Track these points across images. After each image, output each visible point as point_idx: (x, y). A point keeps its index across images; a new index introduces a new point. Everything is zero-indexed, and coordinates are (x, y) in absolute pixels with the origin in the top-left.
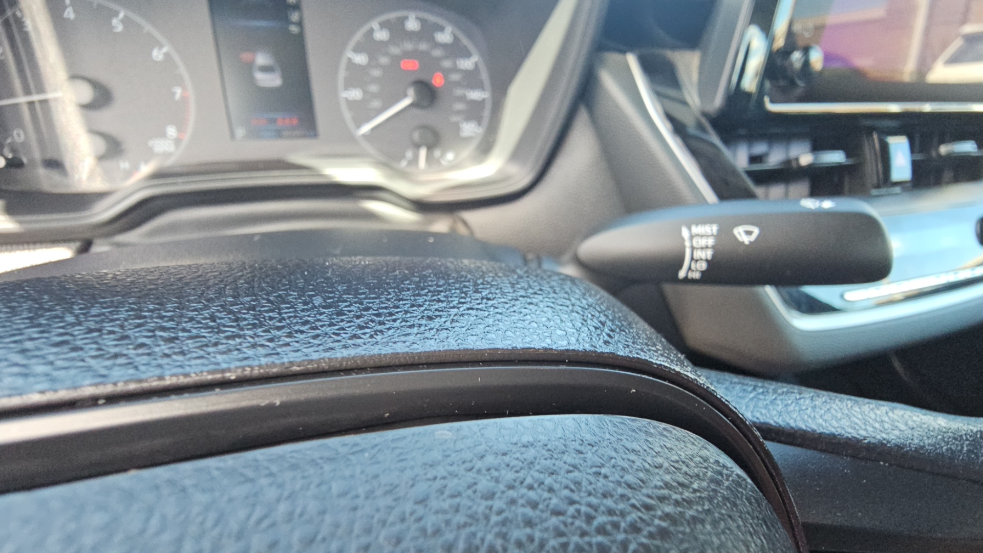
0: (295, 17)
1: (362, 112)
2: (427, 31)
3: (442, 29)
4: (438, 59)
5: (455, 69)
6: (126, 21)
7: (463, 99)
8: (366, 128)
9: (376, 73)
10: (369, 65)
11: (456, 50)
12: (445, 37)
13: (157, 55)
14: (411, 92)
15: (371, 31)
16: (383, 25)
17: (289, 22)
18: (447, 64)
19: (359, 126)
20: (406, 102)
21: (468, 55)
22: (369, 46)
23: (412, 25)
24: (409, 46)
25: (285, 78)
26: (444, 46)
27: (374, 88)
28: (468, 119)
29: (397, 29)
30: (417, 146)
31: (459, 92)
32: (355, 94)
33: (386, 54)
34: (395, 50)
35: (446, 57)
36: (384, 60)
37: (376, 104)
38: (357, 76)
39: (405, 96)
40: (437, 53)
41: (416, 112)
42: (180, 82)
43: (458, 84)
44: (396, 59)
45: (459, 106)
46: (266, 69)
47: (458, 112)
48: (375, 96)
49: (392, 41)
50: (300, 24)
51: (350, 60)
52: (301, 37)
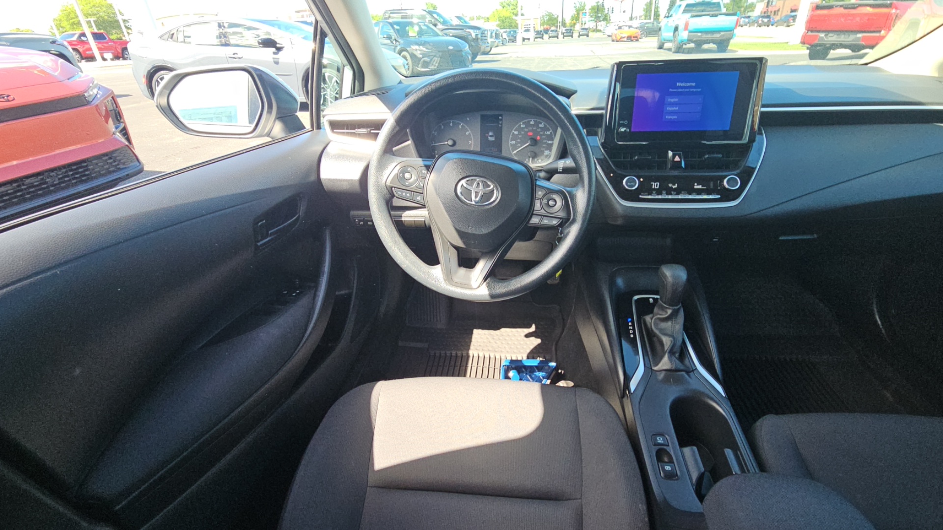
0: (500, 122)
1: (514, 147)
2: (537, 124)
3: (541, 123)
4: (539, 132)
5: (544, 135)
6: (462, 126)
7: (546, 143)
8: (515, 152)
9: (520, 136)
10: (518, 134)
11: (545, 129)
12: (542, 126)
13: (467, 133)
14: (529, 142)
15: (521, 124)
16: (523, 124)
17: (499, 124)
18: (541, 133)
19: (513, 151)
20: (528, 144)
21: (549, 130)
22: (519, 129)
23: (532, 123)
24: (531, 128)
25: (495, 139)
26: (541, 128)
27: (519, 140)
28: (547, 150)
29: (528, 124)
30: (530, 157)
31: (545, 141)
32: (514, 142)
33: (524, 131)
34: (526, 130)
35: (541, 131)
36: (523, 133)
37: (519, 145)
38: (515, 137)
39: (528, 142)
40: (539, 130)
41: (530, 146)
42: (471, 140)
43: (545, 139)
44: (526, 132)
45: (544, 145)
46: (491, 136)
47: (544, 147)
48: (519, 143)
49: (526, 127)
50: (502, 124)
51: (513, 133)
52: (501, 127)
